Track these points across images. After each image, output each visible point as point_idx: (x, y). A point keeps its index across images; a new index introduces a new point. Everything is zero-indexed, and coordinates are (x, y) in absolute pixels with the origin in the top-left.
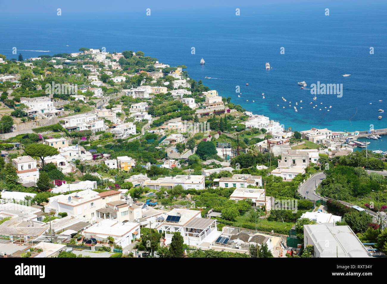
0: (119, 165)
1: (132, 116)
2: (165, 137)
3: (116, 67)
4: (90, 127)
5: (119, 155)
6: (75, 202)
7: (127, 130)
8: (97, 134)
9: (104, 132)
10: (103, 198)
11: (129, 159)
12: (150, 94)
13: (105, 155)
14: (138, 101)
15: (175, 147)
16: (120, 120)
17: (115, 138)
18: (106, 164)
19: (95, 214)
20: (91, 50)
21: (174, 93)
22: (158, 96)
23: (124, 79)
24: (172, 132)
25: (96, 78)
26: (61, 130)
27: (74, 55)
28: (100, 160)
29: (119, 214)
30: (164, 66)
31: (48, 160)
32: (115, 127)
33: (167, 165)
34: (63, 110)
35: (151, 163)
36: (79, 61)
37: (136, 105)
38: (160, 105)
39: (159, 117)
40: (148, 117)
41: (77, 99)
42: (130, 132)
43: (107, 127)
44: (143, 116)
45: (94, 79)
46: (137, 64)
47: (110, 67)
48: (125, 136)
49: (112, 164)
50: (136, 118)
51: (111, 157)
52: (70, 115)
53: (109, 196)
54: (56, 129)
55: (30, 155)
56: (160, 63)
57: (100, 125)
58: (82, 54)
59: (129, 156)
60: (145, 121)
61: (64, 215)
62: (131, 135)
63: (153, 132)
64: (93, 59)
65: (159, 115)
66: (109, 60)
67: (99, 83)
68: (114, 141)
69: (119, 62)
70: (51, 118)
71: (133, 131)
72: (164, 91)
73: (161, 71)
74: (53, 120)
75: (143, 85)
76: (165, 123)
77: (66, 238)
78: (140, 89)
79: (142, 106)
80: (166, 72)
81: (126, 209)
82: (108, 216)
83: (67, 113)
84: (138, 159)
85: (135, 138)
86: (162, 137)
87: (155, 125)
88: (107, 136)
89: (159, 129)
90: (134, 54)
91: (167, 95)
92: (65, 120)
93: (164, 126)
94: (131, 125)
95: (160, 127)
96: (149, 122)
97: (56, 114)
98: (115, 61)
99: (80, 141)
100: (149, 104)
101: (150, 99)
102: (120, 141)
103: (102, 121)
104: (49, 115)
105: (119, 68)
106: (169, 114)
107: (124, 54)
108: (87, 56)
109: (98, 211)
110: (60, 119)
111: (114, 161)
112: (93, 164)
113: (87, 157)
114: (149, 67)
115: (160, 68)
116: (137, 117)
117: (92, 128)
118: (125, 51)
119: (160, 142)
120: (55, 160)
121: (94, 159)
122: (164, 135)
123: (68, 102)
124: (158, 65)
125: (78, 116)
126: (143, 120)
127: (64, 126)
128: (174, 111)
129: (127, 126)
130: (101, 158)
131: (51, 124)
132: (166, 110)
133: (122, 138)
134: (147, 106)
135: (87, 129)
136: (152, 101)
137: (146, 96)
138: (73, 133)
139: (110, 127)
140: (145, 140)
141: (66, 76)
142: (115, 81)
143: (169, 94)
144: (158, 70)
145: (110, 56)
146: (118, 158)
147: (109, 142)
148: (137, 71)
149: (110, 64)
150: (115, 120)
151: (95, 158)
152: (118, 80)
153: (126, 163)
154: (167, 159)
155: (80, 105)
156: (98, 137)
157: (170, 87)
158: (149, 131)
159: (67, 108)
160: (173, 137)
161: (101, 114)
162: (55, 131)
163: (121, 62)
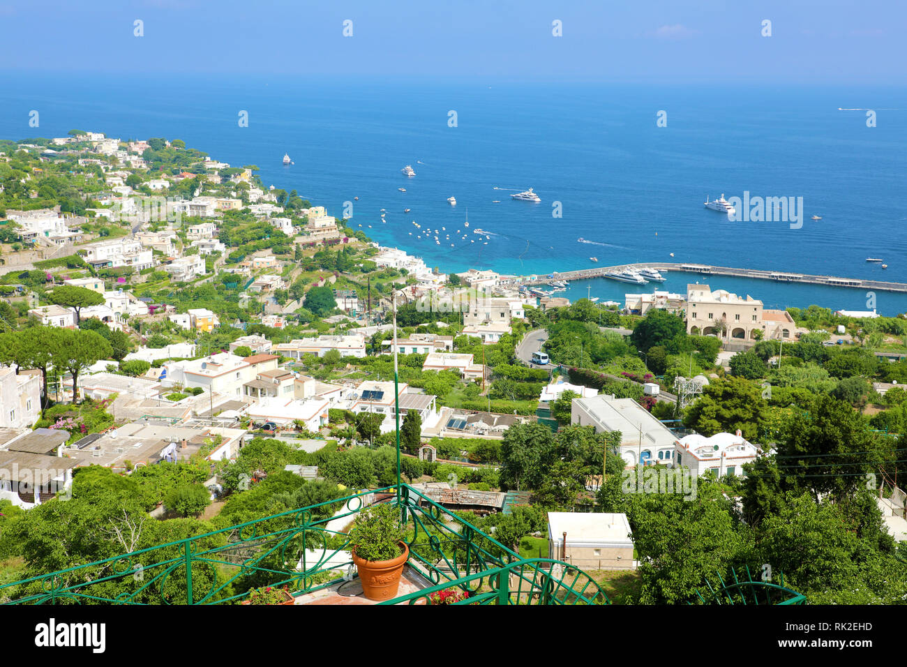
0: (194, 324)
1: (193, 245)
2: (253, 280)
3: (138, 165)
4: (129, 261)
5: (191, 308)
7: (191, 267)
8: (142, 273)
9: (152, 270)
10: (253, 364)
11: (210, 313)
12: (216, 210)
13: (168, 307)
14: (197, 220)
15: (273, 295)
16: (177, 252)
17: (172, 281)
18: (172, 320)
19: (242, 390)
20: (89, 134)
21: (254, 209)
22: (228, 213)
23: (167, 185)
24: (262, 272)
25: (117, 181)
26: (81, 265)
27: (60, 142)
28: (161, 315)
29: (280, 389)
30: (221, 166)
31: (86, 313)
32: (170, 262)
33: (270, 321)
34: (80, 232)
35: (241, 321)
36: (70, 152)
37: (197, 227)
38: (235, 229)
39: (237, 248)
40: (220, 247)
41: (97, 216)
42: (197, 271)
43: (158, 262)
44: (212, 246)
45: (117, 182)
46: (174, 161)
47: (128, 164)
48: (188, 277)
49: (183, 321)
50: (200, 249)
51: (178, 311)
52: (93, 240)
54: (72, 264)
56: (213, 159)
57: (146, 259)
58: (74, 140)
59: (207, 309)
60: (217, 254)
61: (197, 392)
62: (197, 275)
63: (233, 272)
64: (95, 150)
65: (237, 244)
66: (125, 153)
67: (127, 190)
68: (171, 286)
69: (143, 156)
70: (62, 245)
71: (201, 268)
72: (238, 205)
73: (216, 173)
74: (65, 249)
75: (201, 194)
76: (247, 258)
77: (231, 421)
78: (198, 200)
79: (207, 229)
80: (225, 175)
81: (290, 382)
82: (263, 394)
83: (88, 237)
84: (219, 312)
85: (205, 281)
86: (248, 281)
87: (232, 260)
88: (159, 277)
89: (240, 267)
90: (167, 143)
91: (243, 212)
92: (88, 249)
93: (246, 262)
94: (197, 258)
95: (240, 264)
96: (223, 255)
97: (71, 239)
98: (136, 154)
99: (115, 284)
100: (218, 227)
101: (216, 218)
102: (181, 285)
103: (150, 252)
104: (58, 240)
105: (144, 166)
106: (251, 244)
107: (150, 143)
108: (84, 144)
109: (246, 386)
110: (79, 248)
111: (184, 316)
112: (151, 320)
113: (139, 309)
114: (197, 166)
115: (215, 169)
116: (203, 246)
117: (134, 264)
118: (153, 139)
119: (246, 287)
120: (97, 312)
121: (152, 313)
122: (250, 277)
123: (85, 220)
124: (210, 164)
125: (108, 242)
126: (213, 252)
127: (85, 259)
128: (260, 238)
129: (192, 261)
130: (162, 312)
131: (63, 256)
132: (248, 236)
133: (185, 280)
134: (215, 229)
135: (126, 265)
136: (221, 222)
137: (210, 213)
138: (103, 271)
139: (162, 262)
140: (221, 284)
141: (69, 177)
142: (151, 187)
143: (247, 211)
144: (212, 171)
145: (125, 145)
146: (190, 311)
147: (163, 286)
148: (175, 173)
149: (128, 159)
150: (171, 251)
151: (152, 310)
152: (157, 184)
153: (204, 320)
154: (264, 315)
155: (107, 226)
156: (144, 278)
157: (245, 201)
158: (225, 270)
159: (86, 229)
160: (266, 279)
161: (146, 241)
162: (70, 266)
163: (146, 157)
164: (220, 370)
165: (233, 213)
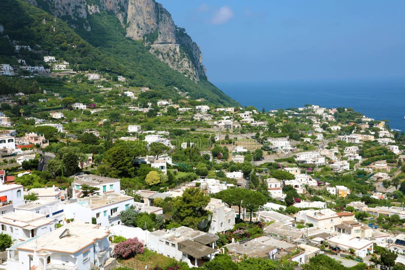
0: (337, 192)
1: (346, 156)
2: (373, 174)
3: (331, 119)
4: (314, 162)
5: (337, 185)
6: (319, 217)
7: (342, 166)
8: (319, 167)
9: (324, 166)
10: (340, 217)
11: (345, 188)
12: (360, 140)
13: (327, 183)
14: (350, 145)
15: (382, 183)
16: (337, 158)
17: (333, 172)
18: (327, 190)
19: (334, 228)
20: (313, 106)
21: (380, 141)
22: (366, 142)
23: (339, 128)
24: (379, 171)
25: (318, 126)
26: (294, 162)
27: (301, 109)
28: (323, 187)
29: (353, 231)
30: (369, 120)
31: (287, 183)
32: (333, 163)
33: (376, 196)
34: (296, 148)
35: (362, 194)
36: (304, 113)
37: (349, 148)
38: (368, 149)
39: (368, 159)
40: (359, 157)
41: (305, 141)
42: (345, 168)
43: (327, 163)
44: (355, 157)
45: (317, 127)
46: (348, 117)
47: (327, 118)
48: (340, 171)
49: (332, 191)
50: (349, 158)
51: (331, 186)
52: (300, 151)
53: (344, 216)
54: (290, 161)
55: (276, 178)
56: (366, 117)
57: (322, 161)
58: (306, 108)
59: (345, 186)
60: (357, 161)
61: (311, 225)
62: (345, 170)
63: (363, 170)
64: (314, 113)
65: (368, 157)
66: (326, 114)
67: (320, 130)
68: (332, 174)
69: (334, 115)
70: (287, 153)
71: (347, 167)
72: (372, 138)
73: (367, 123)
74: (288, 154)
75: (355, 133)
76: (372, 163)
77: (317, 243)
78: (353, 136)
79: (354, 149)
80: (371, 124)
81: (359, 228)
82: (344, 231)
83: (299, 150)
84: (352, 188)
85: (349, 173)
86: (370, 174)
87: (364, 164)
88: (327, 170)
89: (368, 168)
90: (346, 110)
91: (374, 141)
92: (297, 155)
93: (372, 165)
94: (346, 162)
95: (369, 166)
96: (360, 161)
97: (291, 150)
98: (331, 114)
99: (307, 171)
100: (360, 148)
101: (360, 144)
102: (336, 174)
103: (324, 158)
104: (286, 150)
105: (334, 120)
106: (376, 157)
107: (338, 109)
108: (310, 110)
109: (336, 226)
110: (294, 154)
111: (334, 188)
112: (318, 189)
113: (313, 183)
114: (357, 120)
115: (367, 121)
116: (350, 157)
117: (316, 163)
118: (339, 107)
119: (369, 177)
120: (292, 183)
121: (318, 185)
122: (372, 173)
123: (299, 142)
124: (364, 119)
125: (306, 152)
126: (355, 160)
127: (296, 159)
128: (381, 154)
129: (343, 163)
130: (324, 185)
131: (287, 157)
132: (374, 153)
133: (339, 172)
134: (358, 149)
135: (313, 163)
136: (362, 146)
137: (357, 141)
138: (302, 165)
139: (329, 163)
140: (356, 175)
141: (297, 124)
142: (332, 129)
143: (376, 141)
144: (365, 122)
145: (327, 110)
146: (337, 186)
147: (329, 174)
148: (347, 123)
149: (327, 116)
150: (334, 158)
151: (319, 184)
152: (335, 128)
153: (343, 191)
154: (375, 192)
155: (308, 145)
156: (320, 170)
157: (376, 136)
158: (359, 169)
159: (298, 146)
160: (380, 174)
161: (323, 153)
162: (290, 162)
163: (335, 116)
164: (323, 217)
165: (370, 142)
